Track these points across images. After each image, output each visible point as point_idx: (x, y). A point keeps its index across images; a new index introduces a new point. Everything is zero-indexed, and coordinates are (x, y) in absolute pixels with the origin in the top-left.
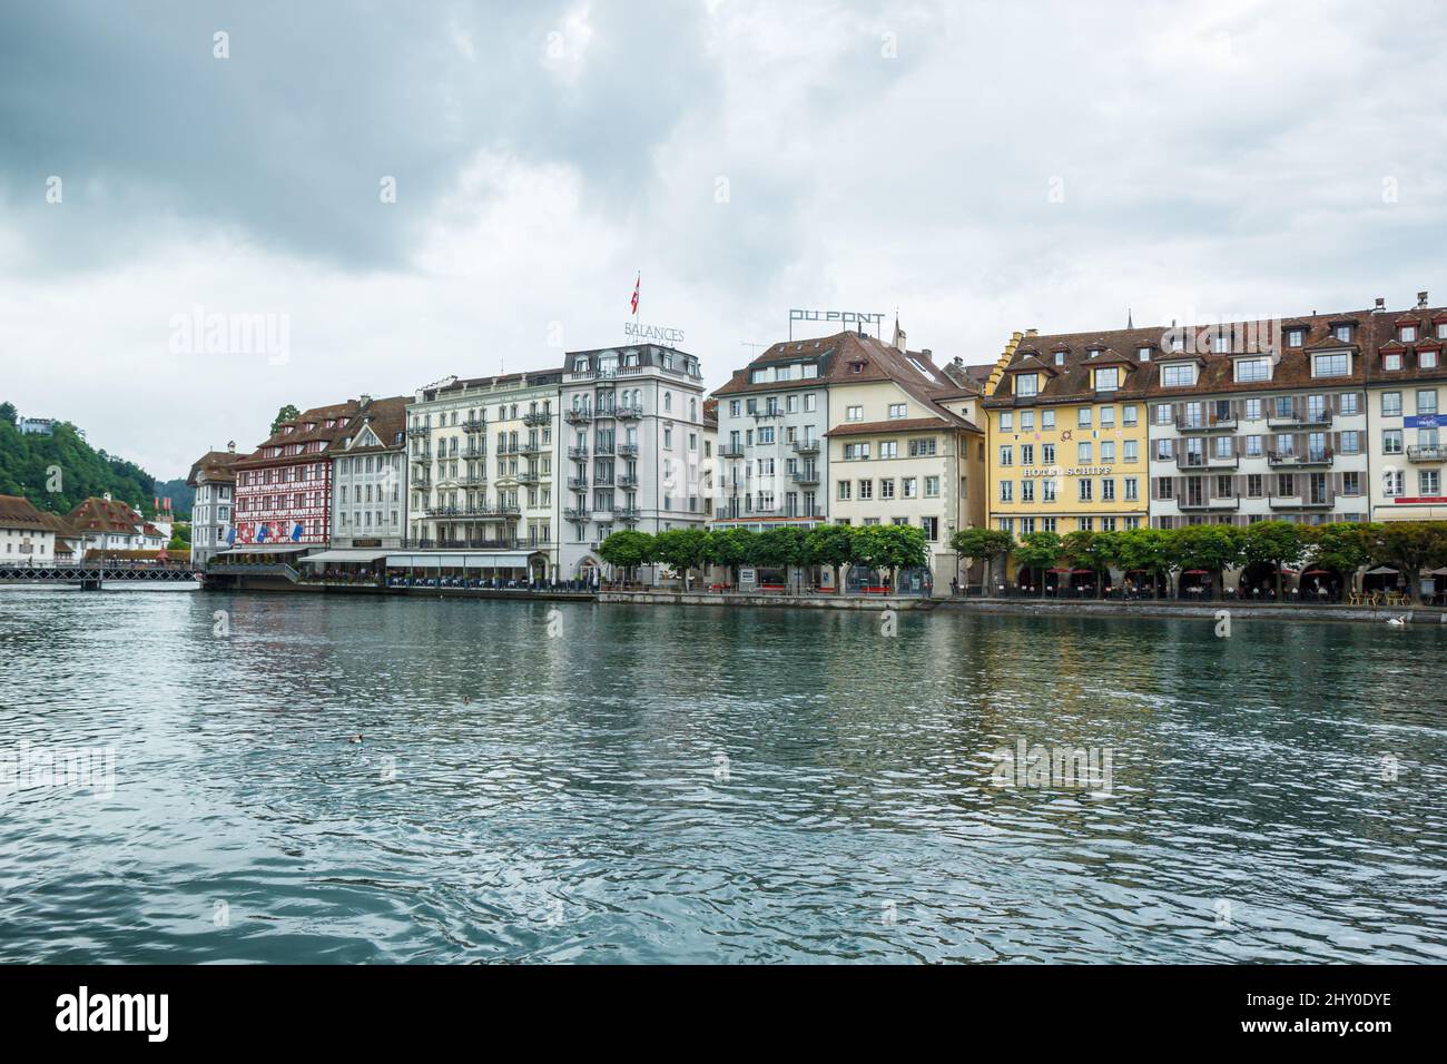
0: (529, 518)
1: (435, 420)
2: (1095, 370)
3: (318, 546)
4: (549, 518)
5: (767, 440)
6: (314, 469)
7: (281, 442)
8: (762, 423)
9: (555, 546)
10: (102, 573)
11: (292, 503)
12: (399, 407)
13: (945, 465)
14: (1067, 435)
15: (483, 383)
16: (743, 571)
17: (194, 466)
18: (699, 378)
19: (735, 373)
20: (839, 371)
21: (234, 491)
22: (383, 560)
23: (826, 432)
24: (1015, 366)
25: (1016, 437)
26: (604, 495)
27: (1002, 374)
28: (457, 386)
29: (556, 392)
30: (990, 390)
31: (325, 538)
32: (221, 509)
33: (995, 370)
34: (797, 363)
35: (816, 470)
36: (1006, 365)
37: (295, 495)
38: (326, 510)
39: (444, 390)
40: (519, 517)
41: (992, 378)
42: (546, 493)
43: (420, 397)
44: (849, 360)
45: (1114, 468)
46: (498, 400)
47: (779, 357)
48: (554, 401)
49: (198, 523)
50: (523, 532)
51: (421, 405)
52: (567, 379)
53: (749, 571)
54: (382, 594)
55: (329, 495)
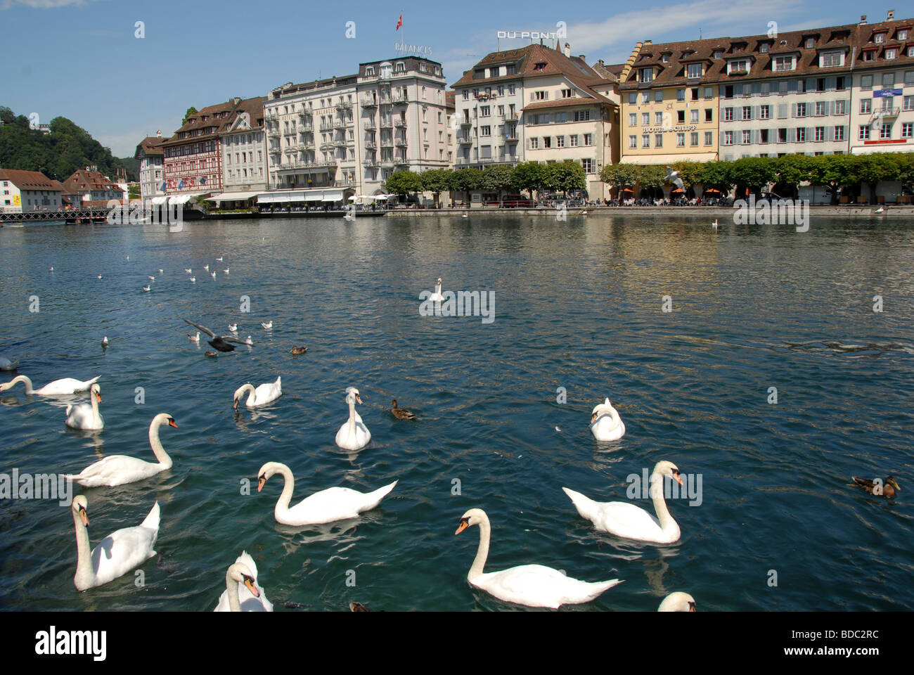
0: (342, 168)
1: (282, 110)
2: (688, 65)
3: (217, 191)
4: (354, 167)
5: (486, 114)
6: (210, 144)
7: (188, 129)
8: (483, 104)
9: (359, 184)
10: (91, 213)
11: (199, 166)
12: (259, 103)
13: (596, 126)
14: (670, 106)
15: (310, 86)
16: (473, 195)
17: (138, 147)
18: (442, 77)
19: (465, 73)
20: (529, 70)
21: (163, 161)
22: (256, 198)
23: (522, 108)
24: (639, 64)
25: (639, 108)
26: (387, 152)
27: (630, 69)
28: (293, 89)
29: (355, 89)
30: (623, 79)
31: (220, 186)
32: (156, 172)
33: (626, 67)
34: (503, 65)
35: (516, 131)
36: (632, 63)
37: (200, 161)
38: (219, 169)
39: (286, 92)
40: (336, 168)
41: (624, 71)
42: (352, 151)
43: (271, 97)
44: (536, 62)
45: (698, 126)
46: (319, 96)
47: (492, 62)
48: (354, 95)
49: (144, 181)
50: (339, 176)
51: (272, 102)
52: (360, 81)
53: (477, 195)
54: (256, 217)
55: (220, 160)
